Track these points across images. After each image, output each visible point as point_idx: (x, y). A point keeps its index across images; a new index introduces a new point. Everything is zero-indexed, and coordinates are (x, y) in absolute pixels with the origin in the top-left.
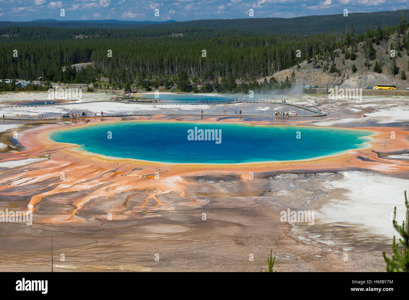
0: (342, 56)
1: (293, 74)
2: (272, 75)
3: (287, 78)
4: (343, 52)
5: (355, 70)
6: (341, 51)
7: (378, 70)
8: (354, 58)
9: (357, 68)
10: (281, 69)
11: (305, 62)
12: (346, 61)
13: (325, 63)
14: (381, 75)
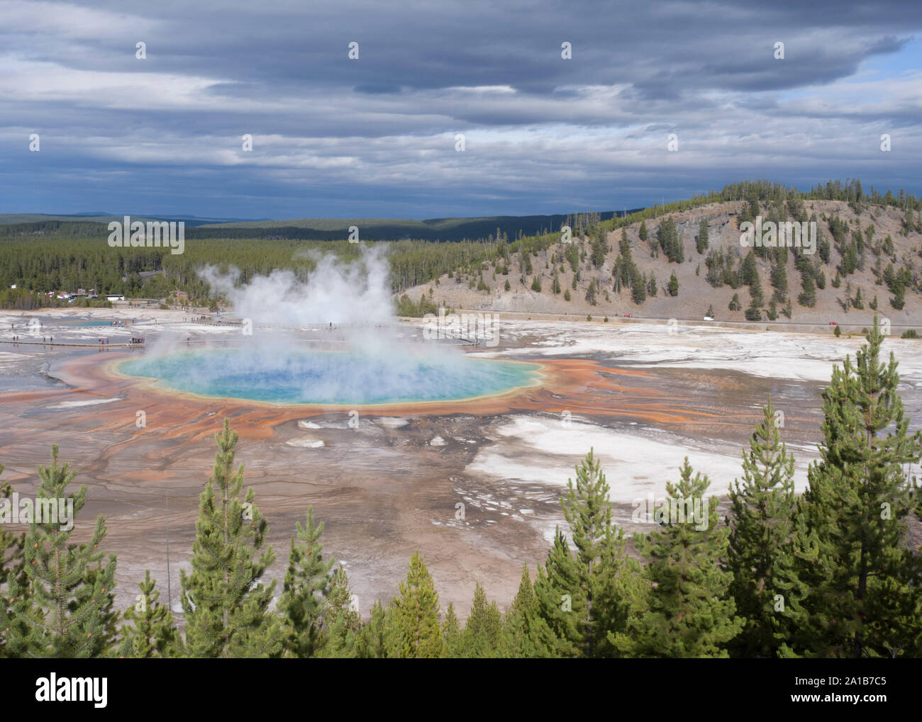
0: (492, 269)
1: (431, 291)
2: (404, 291)
3: (423, 296)
4: (493, 265)
5: (507, 287)
6: (490, 263)
7: (536, 287)
8: (506, 273)
9: (511, 285)
10: (416, 283)
11: (446, 276)
12: (497, 276)
13: (471, 278)
14: (541, 294)
